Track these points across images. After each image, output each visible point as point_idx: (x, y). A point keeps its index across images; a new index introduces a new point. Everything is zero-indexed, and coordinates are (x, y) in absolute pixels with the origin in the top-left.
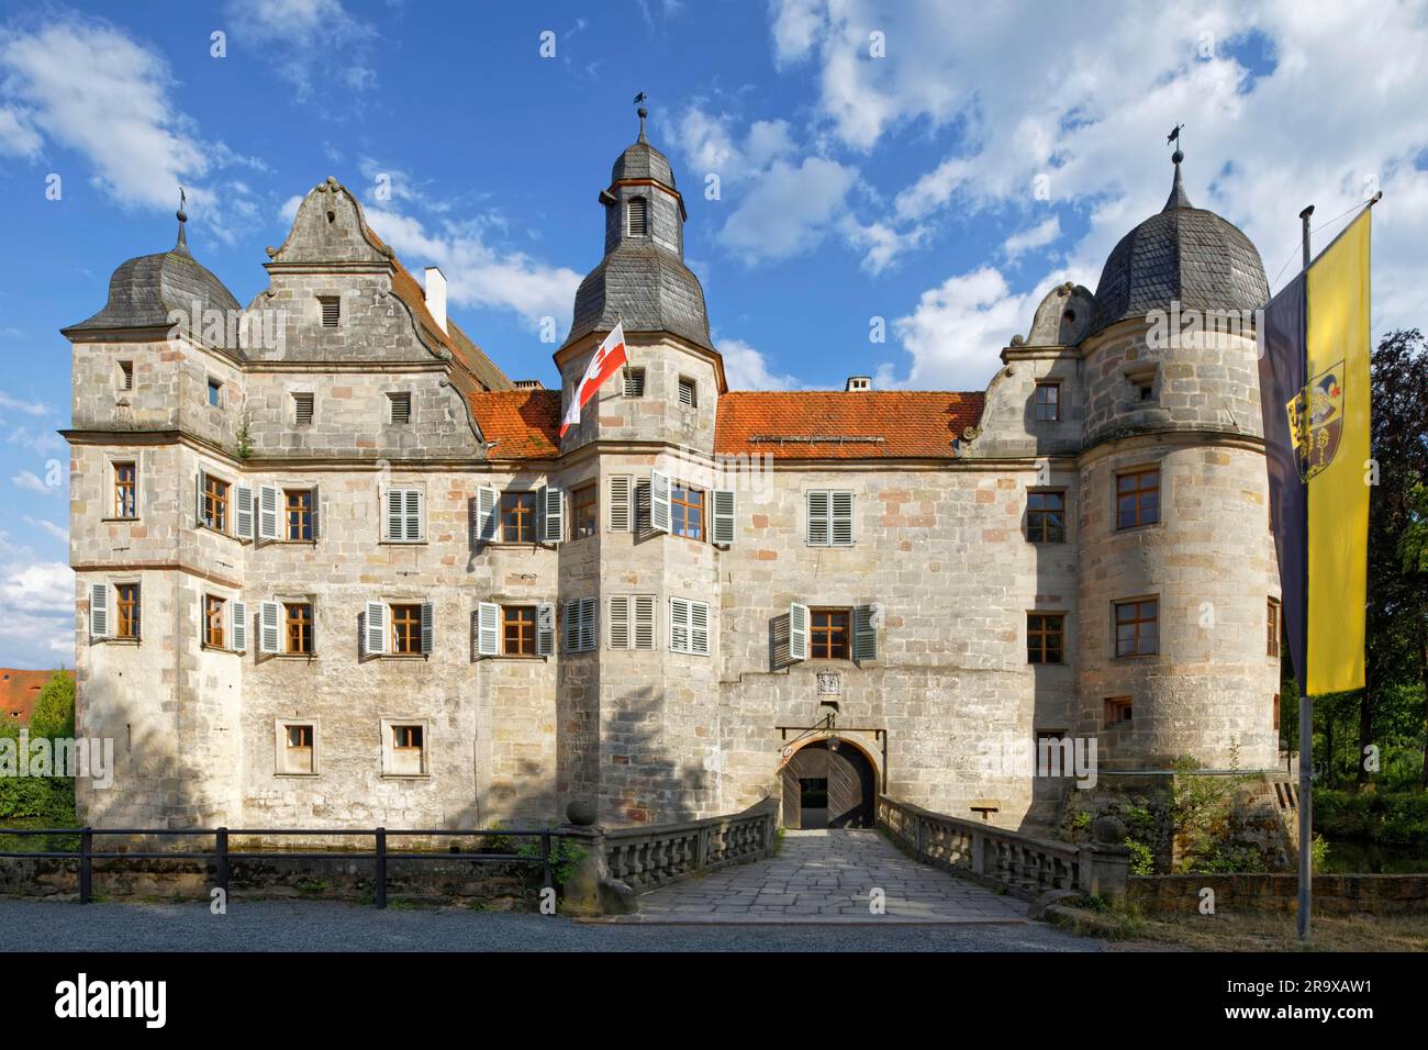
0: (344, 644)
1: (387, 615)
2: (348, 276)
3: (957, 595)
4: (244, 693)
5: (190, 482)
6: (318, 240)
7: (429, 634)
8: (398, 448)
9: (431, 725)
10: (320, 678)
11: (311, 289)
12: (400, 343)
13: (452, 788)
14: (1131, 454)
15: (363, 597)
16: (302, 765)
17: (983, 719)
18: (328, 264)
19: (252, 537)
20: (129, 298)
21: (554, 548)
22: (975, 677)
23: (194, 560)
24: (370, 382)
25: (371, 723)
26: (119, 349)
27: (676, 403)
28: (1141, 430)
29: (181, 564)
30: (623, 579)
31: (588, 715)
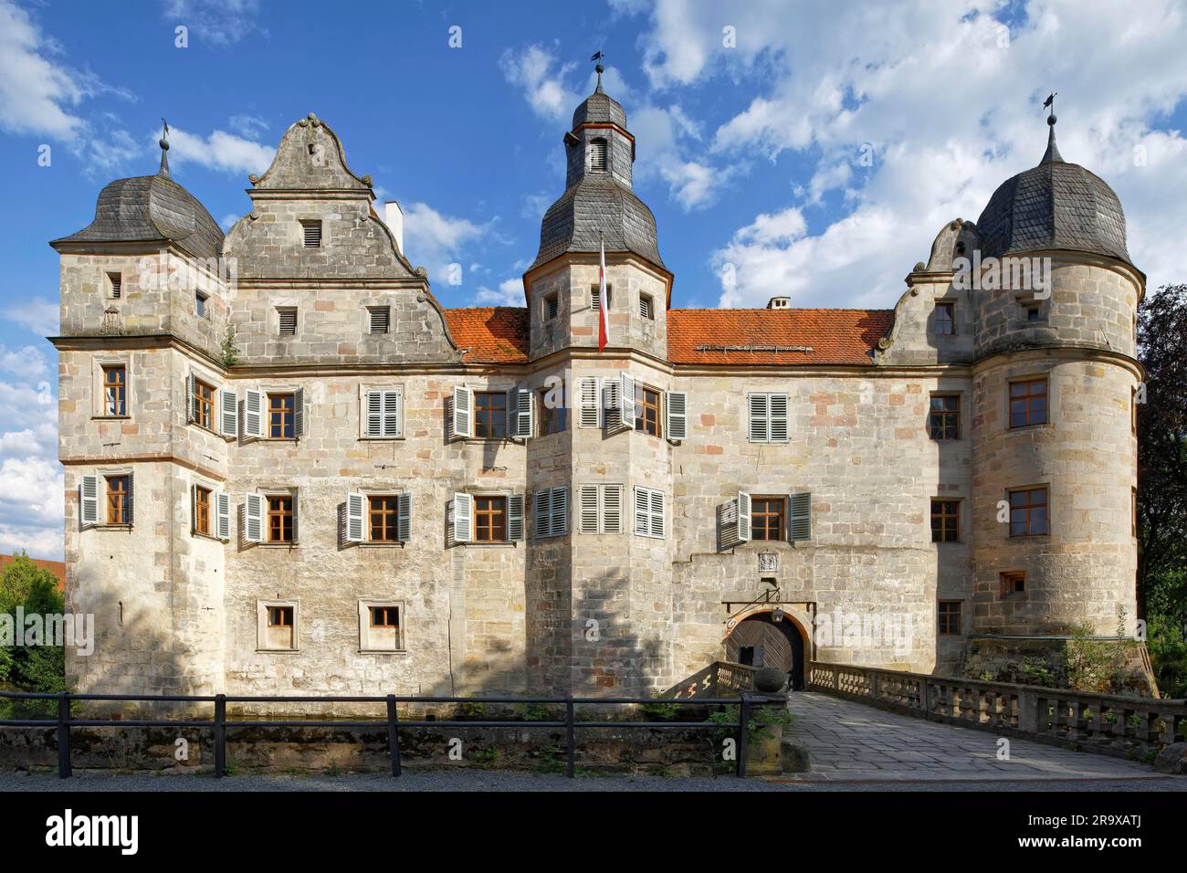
0: (324, 533)
1: (365, 505)
2: (329, 202)
3: (874, 484)
4: (227, 577)
5: (181, 383)
6: (299, 169)
7: (406, 523)
8: (378, 355)
9: (407, 606)
10: (301, 564)
11: (293, 214)
12: (380, 262)
13: (427, 662)
14: (1023, 365)
15: (344, 490)
16: (282, 642)
17: (897, 591)
18: (311, 191)
19: (236, 435)
20: (117, 214)
21: (522, 443)
22: (889, 554)
23: (185, 452)
24: (352, 297)
25: (350, 604)
26: (108, 261)
27: (638, 315)
28: (1033, 345)
29: (174, 456)
30: (592, 471)
31: (559, 594)
